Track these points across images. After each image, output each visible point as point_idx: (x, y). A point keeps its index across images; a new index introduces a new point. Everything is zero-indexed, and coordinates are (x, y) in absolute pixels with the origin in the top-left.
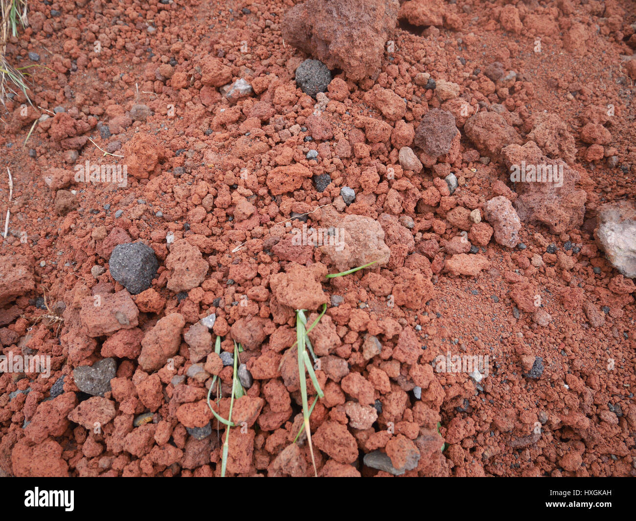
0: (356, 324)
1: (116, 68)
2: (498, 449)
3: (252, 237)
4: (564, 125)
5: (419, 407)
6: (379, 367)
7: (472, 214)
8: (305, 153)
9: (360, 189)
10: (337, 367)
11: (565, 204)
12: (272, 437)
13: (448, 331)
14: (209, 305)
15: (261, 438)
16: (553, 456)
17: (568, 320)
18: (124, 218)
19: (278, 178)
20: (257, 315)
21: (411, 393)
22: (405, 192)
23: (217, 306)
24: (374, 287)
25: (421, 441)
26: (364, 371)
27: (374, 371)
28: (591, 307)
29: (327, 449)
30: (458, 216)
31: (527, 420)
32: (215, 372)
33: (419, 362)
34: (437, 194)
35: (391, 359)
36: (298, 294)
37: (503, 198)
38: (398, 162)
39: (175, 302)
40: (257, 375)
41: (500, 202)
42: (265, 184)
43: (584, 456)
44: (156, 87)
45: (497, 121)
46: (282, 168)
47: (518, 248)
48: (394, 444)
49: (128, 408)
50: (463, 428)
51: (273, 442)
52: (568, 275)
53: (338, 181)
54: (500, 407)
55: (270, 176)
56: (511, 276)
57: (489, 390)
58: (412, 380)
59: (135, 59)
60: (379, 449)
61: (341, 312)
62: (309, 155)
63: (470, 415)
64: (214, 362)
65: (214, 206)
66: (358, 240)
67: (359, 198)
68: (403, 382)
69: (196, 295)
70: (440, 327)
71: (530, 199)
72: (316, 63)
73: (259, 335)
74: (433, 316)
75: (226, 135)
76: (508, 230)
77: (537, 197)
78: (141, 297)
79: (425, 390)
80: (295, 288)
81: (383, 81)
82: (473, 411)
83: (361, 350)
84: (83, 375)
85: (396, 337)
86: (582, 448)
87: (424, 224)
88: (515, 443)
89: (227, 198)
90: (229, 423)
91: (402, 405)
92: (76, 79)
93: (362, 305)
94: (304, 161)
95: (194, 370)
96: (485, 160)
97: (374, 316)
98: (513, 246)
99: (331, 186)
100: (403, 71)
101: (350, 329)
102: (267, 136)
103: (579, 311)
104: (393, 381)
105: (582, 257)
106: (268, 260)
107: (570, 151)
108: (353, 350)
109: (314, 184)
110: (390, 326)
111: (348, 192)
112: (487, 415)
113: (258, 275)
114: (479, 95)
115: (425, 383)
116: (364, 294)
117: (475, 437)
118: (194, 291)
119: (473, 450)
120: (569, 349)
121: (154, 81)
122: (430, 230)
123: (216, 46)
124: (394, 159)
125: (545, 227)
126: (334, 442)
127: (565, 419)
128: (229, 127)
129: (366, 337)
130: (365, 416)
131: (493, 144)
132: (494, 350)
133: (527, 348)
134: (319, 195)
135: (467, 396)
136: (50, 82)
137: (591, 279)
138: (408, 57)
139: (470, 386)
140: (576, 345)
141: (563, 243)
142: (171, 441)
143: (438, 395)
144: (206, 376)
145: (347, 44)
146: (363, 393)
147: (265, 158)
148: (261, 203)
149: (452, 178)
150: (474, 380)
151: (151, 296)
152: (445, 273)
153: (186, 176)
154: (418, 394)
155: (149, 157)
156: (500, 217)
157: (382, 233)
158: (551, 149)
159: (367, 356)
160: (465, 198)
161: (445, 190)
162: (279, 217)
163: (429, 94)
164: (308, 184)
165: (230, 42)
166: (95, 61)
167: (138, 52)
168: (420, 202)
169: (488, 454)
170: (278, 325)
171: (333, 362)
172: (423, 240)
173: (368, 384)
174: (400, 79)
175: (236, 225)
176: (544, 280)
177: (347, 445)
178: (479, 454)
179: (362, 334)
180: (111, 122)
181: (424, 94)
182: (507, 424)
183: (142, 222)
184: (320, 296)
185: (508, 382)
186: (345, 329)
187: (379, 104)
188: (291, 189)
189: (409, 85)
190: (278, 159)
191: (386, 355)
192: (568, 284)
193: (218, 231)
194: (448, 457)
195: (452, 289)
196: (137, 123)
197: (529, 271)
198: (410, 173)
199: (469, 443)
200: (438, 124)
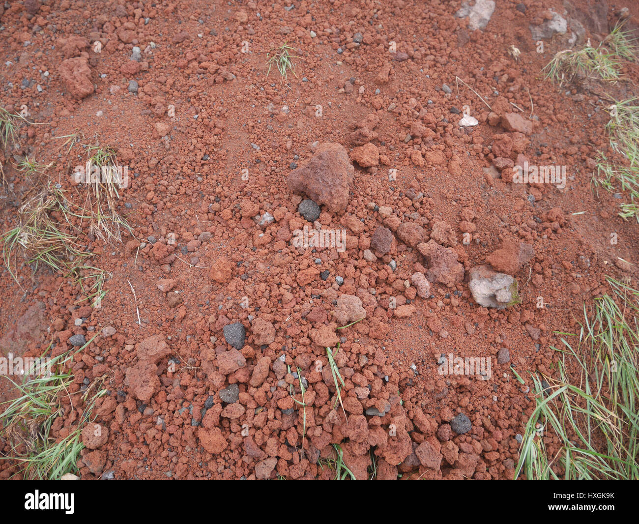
0: (355, 350)
1: (182, 207)
2: (428, 401)
3: (294, 312)
4: (449, 226)
5: (388, 385)
6: (367, 369)
7: (405, 283)
8: (314, 261)
9: (345, 277)
10: (349, 372)
11: (451, 272)
12: (322, 409)
13: (398, 348)
14: (280, 350)
15: (317, 410)
16: (456, 401)
17: (457, 333)
18: (223, 309)
19: (303, 278)
20: (306, 352)
21: (384, 379)
22: (369, 275)
23: (284, 350)
24: (361, 331)
25: (391, 400)
26: (361, 372)
27: (366, 371)
28: (467, 325)
29: (349, 409)
30: (398, 284)
31: (440, 385)
32: (291, 382)
33: (386, 364)
34: (386, 273)
35: (373, 364)
36: (326, 340)
37: (419, 273)
38: (363, 258)
39: (260, 351)
40: (311, 380)
41: (418, 276)
42: (295, 280)
43: (470, 399)
44: (210, 217)
45: (414, 227)
46: (304, 271)
47: (430, 298)
48: (379, 402)
49: (252, 405)
50: (410, 392)
51: (323, 411)
52: (456, 309)
53: (333, 273)
54: (427, 380)
55: (298, 277)
56: (427, 314)
57: (421, 373)
58: (383, 373)
59: (194, 200)
60: (372, 406)
61: (347, 346)
62: (316, 261)
63: (413, 386)
64: (290, 378)
65: (270, 296)
66: (350, 308)
67: (345, 282)
68: (379, 374)
69: (274, 346)
70: (394, 346)
71: (434, 271)
72: (311, 202)
73: (309, 362)
74: (390, 341)
75: (266, 251)
76: (423, 290)
77: (437, 269)
78: (244, 350)
79: (390, 377)
80: (324, 337)
81: (350, 210)
82: (415, 384)
83: (358, 362)
84: (225, 393)
85: (374, 354)
86: (469, 394)
87: (381, 290)
88: (436, 397)
89: (278, 292)
90: (304, 404)
91: (380, 385)
92: (158, 217)
93: (356, 341)
94: (315, 266)
95: (281, 383)
96: (410, 249)
97: (362, 346)
98: (428, 297)
99: (330, 277)
100: (361, 202)
101: (352, 353)
102: (292, 252)
103: (462, 327)
104: (375, 375)
105: (464, 298)
106: (305, 323)
107: (453, 240)
108: (355, 363)
109: (321, 276)
110: (371, 349)
111: (340, 279)
112: (421, 385)
113: (302, 331)
114: (404, 209)
115: (389, 374)
116: (356, 335)
117: (417, 396)
118: (272, 344)
119: (416, 403)
120: (457, 348)
121: (208, 213)
122: (385, 293)
123: (245, 189)
124: (361, 257)
125: (443, 285)
126: (352, 406)
127: (459, 382)
128: (267, 246)
129: (360, 356)
130: (364, 392)
131: (413, 242)
132: (421, 353)
133: (437, 350)
134: (324, 283)
135: (411, 377)
136: (142, 221)
137: (469, 310)
138: (361, 193)
139: (411, 372)
140: (461, 345)
141: (454, 292)
142: (275, 418)
143: (396, 378)
144: (287, 385)
145: (329, 197)
146: (362, 382)
147: (293, 266)
148: (294, 291)
149: (393, 263)
150: (413, 369)
151: (248, 349)
152: (394, 317)
153: (249, 279)
154: (387, 379)
155: (228, 271)
156: (419, 285)
157: (361, 303)
158: (443, 241)
159: (362, 365)
160: (401, 275)
161: (390, 271)
162: (306, 298)
163: (376, 214)
164: (318, 278)
165: (253, 186)
166: (169, 204)
167: (195, 195)
168: (377, 279)
169: (424, 404)
170: (317, 356)
171: (347, 370)
172: (381, 299)
173: (364, 377)
174: (359, 208)
175: (285, 306)
176: (444, 313)
177: (358, 406)
178: (419, 404)
179: (358, 355)
180: (189, 244)
181: (373, 214)
182: (431, 388)
183: (233, 310)
184: (336, 339)
185: (430, 367)
186: (349, 354)
187: (350, 226)
188: (310, 282)
189: (364, 210)
190: (301, 267)
191: (370, 363)
192: (457, 314)
193: (275, 309)
194: (404, 407)
195: (398, 325)
196: (205, 243)
197: (436, 310)
198: (371, 263)
199: (414, 400)
200: (382, 237)
